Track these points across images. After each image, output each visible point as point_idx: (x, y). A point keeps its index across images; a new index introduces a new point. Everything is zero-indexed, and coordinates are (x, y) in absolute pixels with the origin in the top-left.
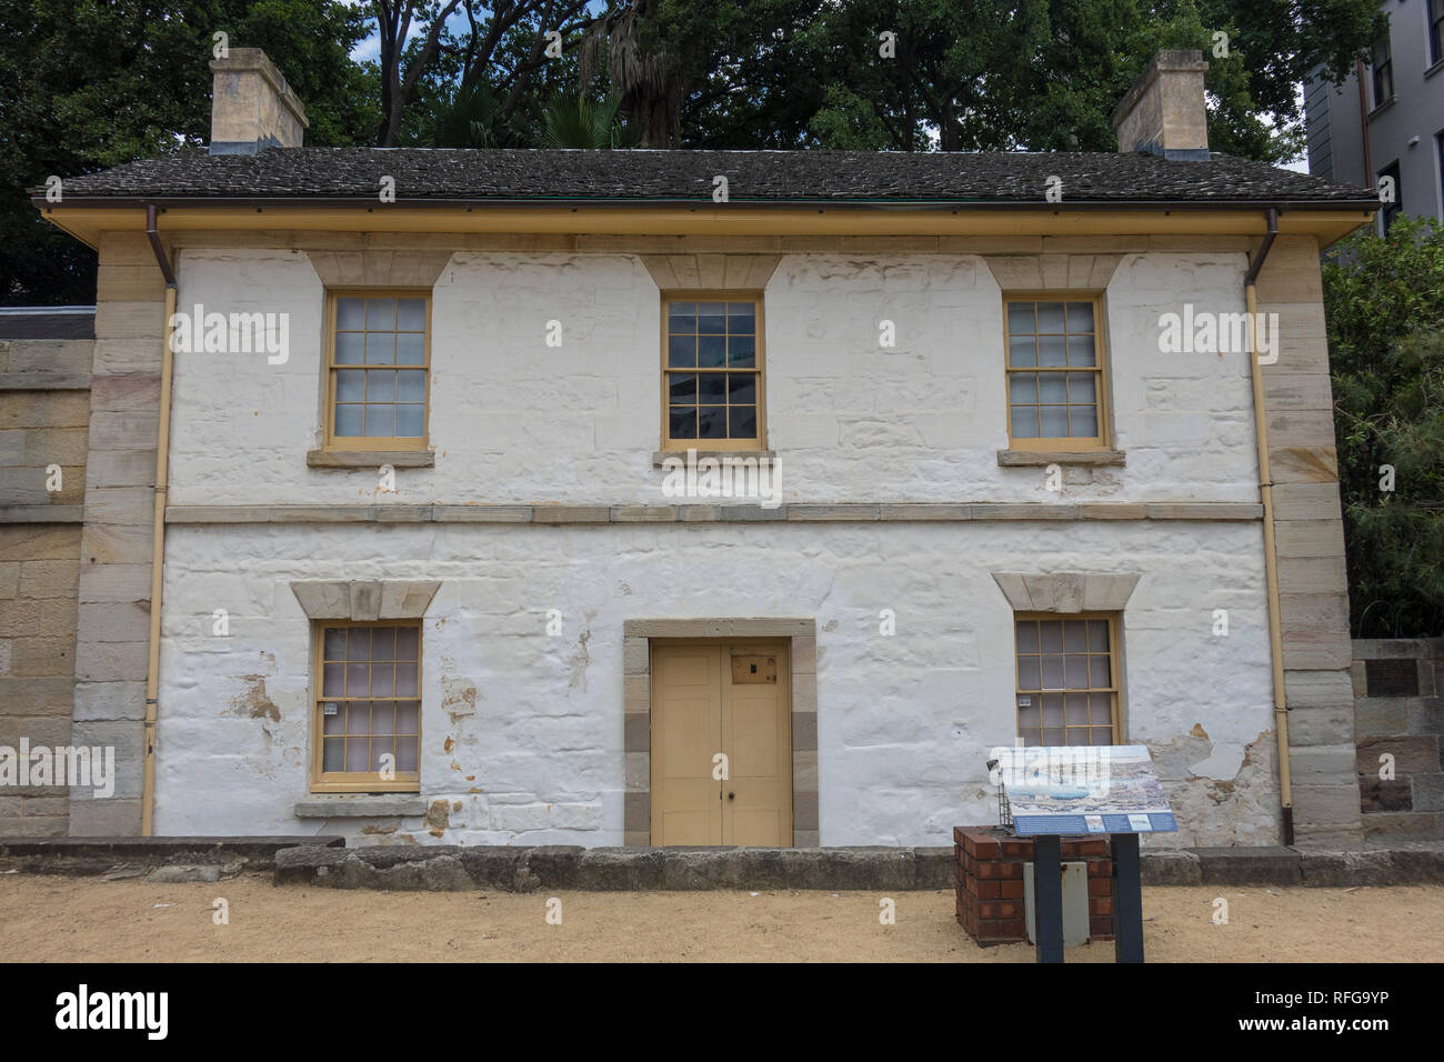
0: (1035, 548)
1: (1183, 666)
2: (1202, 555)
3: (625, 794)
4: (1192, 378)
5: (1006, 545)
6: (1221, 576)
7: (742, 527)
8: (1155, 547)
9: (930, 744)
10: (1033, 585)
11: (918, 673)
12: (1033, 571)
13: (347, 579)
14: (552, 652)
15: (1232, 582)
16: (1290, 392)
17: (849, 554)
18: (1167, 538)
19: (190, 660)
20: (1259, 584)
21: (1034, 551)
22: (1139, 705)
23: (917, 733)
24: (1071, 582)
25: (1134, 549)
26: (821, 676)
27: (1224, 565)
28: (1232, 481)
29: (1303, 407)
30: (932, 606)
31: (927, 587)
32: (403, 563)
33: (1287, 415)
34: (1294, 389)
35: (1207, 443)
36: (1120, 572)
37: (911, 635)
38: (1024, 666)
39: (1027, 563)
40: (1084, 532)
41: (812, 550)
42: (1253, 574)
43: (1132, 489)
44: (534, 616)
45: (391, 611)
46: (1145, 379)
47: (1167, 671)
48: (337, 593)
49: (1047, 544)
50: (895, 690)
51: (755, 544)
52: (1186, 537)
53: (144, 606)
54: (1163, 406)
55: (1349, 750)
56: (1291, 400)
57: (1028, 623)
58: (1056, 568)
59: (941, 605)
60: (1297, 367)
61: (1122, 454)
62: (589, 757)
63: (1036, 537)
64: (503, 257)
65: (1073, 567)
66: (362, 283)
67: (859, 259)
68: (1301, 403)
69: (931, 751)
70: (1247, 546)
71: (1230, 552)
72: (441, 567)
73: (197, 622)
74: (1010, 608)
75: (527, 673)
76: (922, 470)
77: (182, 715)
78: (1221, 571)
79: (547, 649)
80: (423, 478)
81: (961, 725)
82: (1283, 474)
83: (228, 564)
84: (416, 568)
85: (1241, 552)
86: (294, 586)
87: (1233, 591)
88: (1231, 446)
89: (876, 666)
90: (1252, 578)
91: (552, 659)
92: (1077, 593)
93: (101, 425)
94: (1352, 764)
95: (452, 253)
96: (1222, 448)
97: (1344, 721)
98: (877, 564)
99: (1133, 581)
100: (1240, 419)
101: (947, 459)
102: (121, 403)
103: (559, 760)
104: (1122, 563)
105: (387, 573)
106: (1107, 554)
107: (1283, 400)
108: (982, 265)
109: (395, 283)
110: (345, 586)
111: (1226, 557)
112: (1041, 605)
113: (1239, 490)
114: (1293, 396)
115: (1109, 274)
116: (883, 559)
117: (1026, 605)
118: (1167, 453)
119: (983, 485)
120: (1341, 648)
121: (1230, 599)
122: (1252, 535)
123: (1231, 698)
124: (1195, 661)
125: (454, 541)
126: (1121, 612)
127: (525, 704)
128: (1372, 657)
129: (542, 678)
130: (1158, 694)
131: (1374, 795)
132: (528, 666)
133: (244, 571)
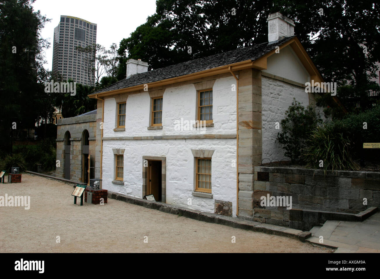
0: (198, 144)
1: (221, 170)
2: (226, 146)
3: (143, 185)
4: (227, 106)
5: (193, 144)
6: (229, 151)
7: (157, 140)
8: (217, 144)
9: (181, 182)
10: (197, 152)
11: (179, 168)
12: (197, 149)
13: (117, 148)
15: (231, 152)
16: (243, 108)
17: (171, 145)
18: (220, 142)
20: (236, 153)
21: (197, 145)
22: (213, 178)
23: (180, 180)
24: (203, 151)
25: (214, 144)
27: (230, 148)
29: (246, 111)
30: (182, 155)
31: (181, 152)
33: (243, 113)
34: (244, 107)
35: (229, 120)
36: (211, 149)
37: (179, 161)
39: (196, 147)
40: (206, 141)
41: (166, 144)
43: (214, 132)
44: (134, 155)
46: (218, 107)
47: (218, 171)
49: (200, 143)
50: (176, 171)
51: (159, 143)
52: (223, 142)
53: (100, 152)
54: (221, 113)
55: (252, 192)
56: (243, 110)
58: (201, 148)
60: (246, 101)
61: (213, 124)
62: (140, 178)
63: (198, 142)
64: (134, 95)
65: (203, 148)
66: (119, 102)
68: (246, 110)
69: (181, 183)
70: (235, 144)
71: (231, 145)
72: (125, 147)
74: (193, 156)
75: (133, 164)
77: (104, 167)
79: (135, 160)
80: (124, 132)
81: (185, 179)
82: (240, 127)
83: (107, 146)
84: (123, 147)
85: (233, 145)
86: (112, 149)
87: (231, 154)
88: (233, 121)
89: (174, 166)
90: (235, 151)
91: (136, 162)
92: (204, 154)
93: (97, 126)
94: (251, 196)
95: (128, 95)
96: (232, 122)
97: (250, 186)
99: (213, 151)
100: (235, 115)
102: (99, 123)
103: (137, 178)
104: (211, 148)
106: (209, 145)
107: (242, 110)
109: (123, 101)
110: (116, 149)
111: (230, 146)
112: (198, 156)
113: (234, 131)
114: (244, 109)
115: (213, 84)
118: (221, 123)
119: (191, 131)
120: (250, 168)
121: (230, 156)
122: (235, 141)
123: (230, 178)
124: (223, 169)
125: (127, 143)
126: (211, 158)
127: (133, 169)
128: (259, 171)
129: (135, 165)
130: (216, 176)
131: (257, 204)
132: (133, 163)
133: (109, 147)
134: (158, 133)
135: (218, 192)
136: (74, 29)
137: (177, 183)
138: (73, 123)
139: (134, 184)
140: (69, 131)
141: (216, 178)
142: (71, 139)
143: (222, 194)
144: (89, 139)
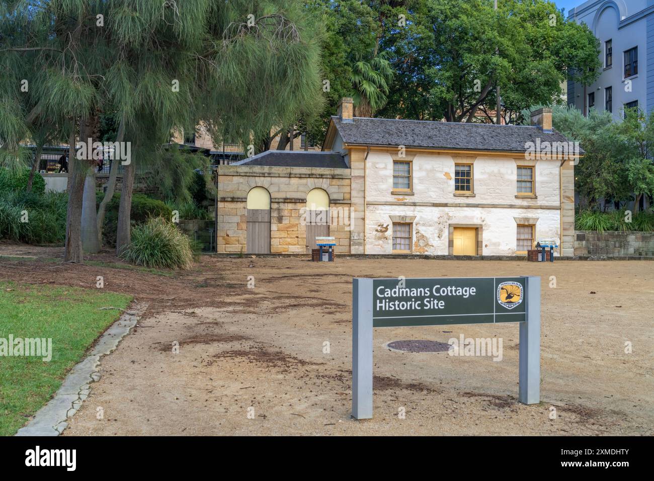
2: (550, 215)
4: (550, 183)
5: (516, 212)
6: (553, 219)
8: (542, 213)
10: (520, 219)
12: (520, 217)
13: (400, 215)
15: (555, 220)
17: (489, 213)
18: (544, 212)
21: (521, 213)
24: (527, 219)
25: (538, 213)
26: (483, 235)
27: (553, 217)
28: (556, 202)
29: (569, 189)
31: (502, 219)
32: (410, 212)
33: (566, 190)
35: (552, 195)
36: (536, 218)
38: (518, 233)
39: (519, 215)
40: (530, 210)
41: (482, 212)
42: (558, 219)
43: (540, 202)
45: (408, 221)
48: (398, 218)
49: (523, 212)
50: (496, 237)
51: (473, 210)
52: (547, 211)
53: (364, 219)
55: (573, 249)
57: (519, 226)
58: (525, 216)
59: (504, 223)
61: (537, 196)
63: (521, 211)
65: (528, 216)
70: (558, 214)
71: (554, 214)
72: (416, 213)
74: (516, 223)
76: (502, 198)
80: (412, 197)
82: (564, 201)
83: (377, 212)
84: (412, 213)
85: (556, 215)
86: (390, 216)
88: (556, 195)
92: (528, 221)
93: (353, 185)
94: (573, 252)
96: (554, 196)
97: (572, 245)
99: (538, 219)
100: (558, 191)
101: (506, 196)
102: (357, 181)
104: (536, 216)
105: (407, 214)
106: (533, 214)
107: (565, 188)
108: (513, 160)
112: (522, 223)
113: (557, 204)
114: (567, 187)
115: (536, 163)
117: (519, 223)
118: (545, 196)
119: (512, 201)
120: (573, 232)
121: (554, 223)
122: (559, 211)
125: (418, 209)
126: (535, 224)
128: (578, 234)
133: (380, 213)
134: (471, 201)
138: (281, 176)
140: (266, 187)
144: (331, 202)
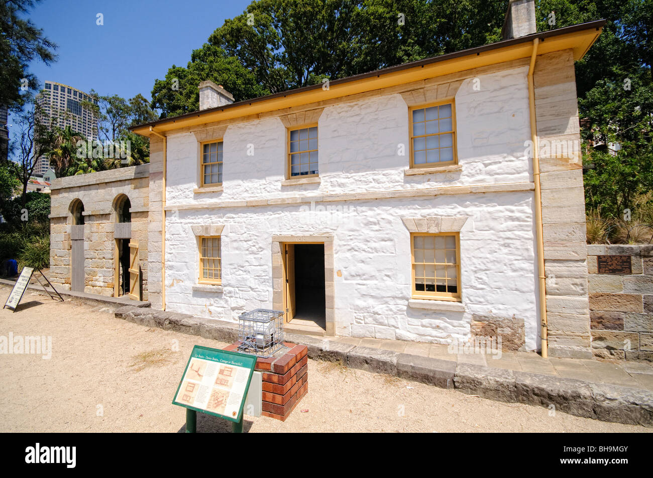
1: (488, 256)
2: (501, 208)
5: (407, 207)
6: (510, 217)
8: (476, 204)
9: (375, 282)
10: (418, 223)
11: (371, 255)
12: (419, 217)
14: (254, 246)
15: (518, 219)
16: (552, 128)
19: (172, 247)
20: (531, 220)
22: (466, 271)
24: (436, 221)
25: (466, 207)
26: (336, 256)
27: (512, 212)
28: (519, 173)
30: (377, 231)
31: (375, 224)
32: (216, 220)
33: (552, 139)
34: (555, 126)
36: (458, 216)
37: (368, 241)
39: (416, 213)
42: (529, 215)
43: (465, 181)
44: (249, 235)
45: (214, 234)
47: (481, 258)
48: (201, 229)
50: (362, 262)
55: (585, 299)
56: (553, 132)
57: (416, 237)
58: (428, 215)
59: (380, 230)
60: (558, 115)
61: (461, 166)
65: (436, 214)
66: (205, 139)
67: (352, 104)
68: (559, 132)
69: (376, 284)
71: (516, 206)
73: (172, 237)
74: (408, 231)
75: (247, 252)
76: (374, 180)
77: (170, 261)
78: (511, 214)
79: (252, 245)
80: (220, 195)
81: (388, 276)
82: (547, 168)
83: (178, 221)
85: (522, 206)
86: (191, 226)
87: (516, 223)
89: (355, 253)
90: (528, 217)
91: (254, 248)
92: (439, 225)
93: (151, 186)
95: (228, 126)
96: (513, 159)
98: (356, 216)
99: (465, 220)
101: (384, 175)
102: (155, 180)
103: (256, 279)
104: (460, 212)
105: (213, 223)
106: (453, 208)
107: (549, 132)
108: (399, 97)
109: (214, 138)
110: (202, 226)
111: (512, 208)
112: (424, 230)
114: (555, 130)
115: (456, 90)
116: (358, 214)
117: (415, 229)
118: (483, 164)
119: (397, 184)
120: (580, 249)
121: (516, 227)
122: (528, 197)
123: (514, 271)
124: (495, 254)
126: (458, 233)
127: (247, 261)
128: (602, 254)
129: (251, 254)
130: (476, 267)
131: (599, 321)
132: (247, 250)
133: (182, 223)
134: (310, 194)
135: (482, 300)
136: (66, 100)
137: (364, 285)
138: (90, 184)
139: (250, 289)
140: (81, 199)
141: (475, 272)
142: (84, 213)
143: (493, 304)
144: (131, 210)
